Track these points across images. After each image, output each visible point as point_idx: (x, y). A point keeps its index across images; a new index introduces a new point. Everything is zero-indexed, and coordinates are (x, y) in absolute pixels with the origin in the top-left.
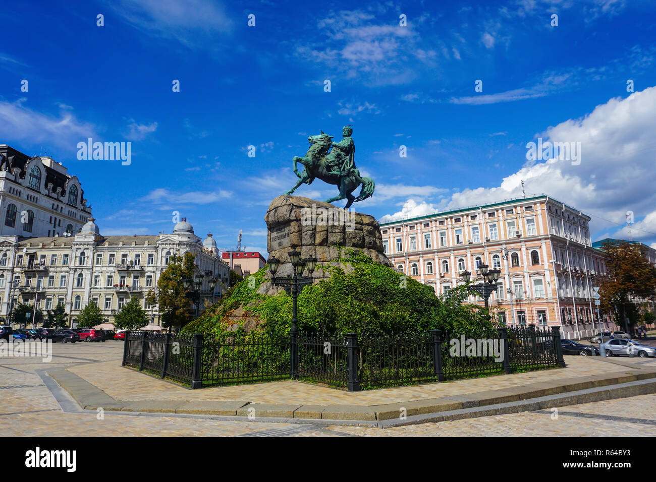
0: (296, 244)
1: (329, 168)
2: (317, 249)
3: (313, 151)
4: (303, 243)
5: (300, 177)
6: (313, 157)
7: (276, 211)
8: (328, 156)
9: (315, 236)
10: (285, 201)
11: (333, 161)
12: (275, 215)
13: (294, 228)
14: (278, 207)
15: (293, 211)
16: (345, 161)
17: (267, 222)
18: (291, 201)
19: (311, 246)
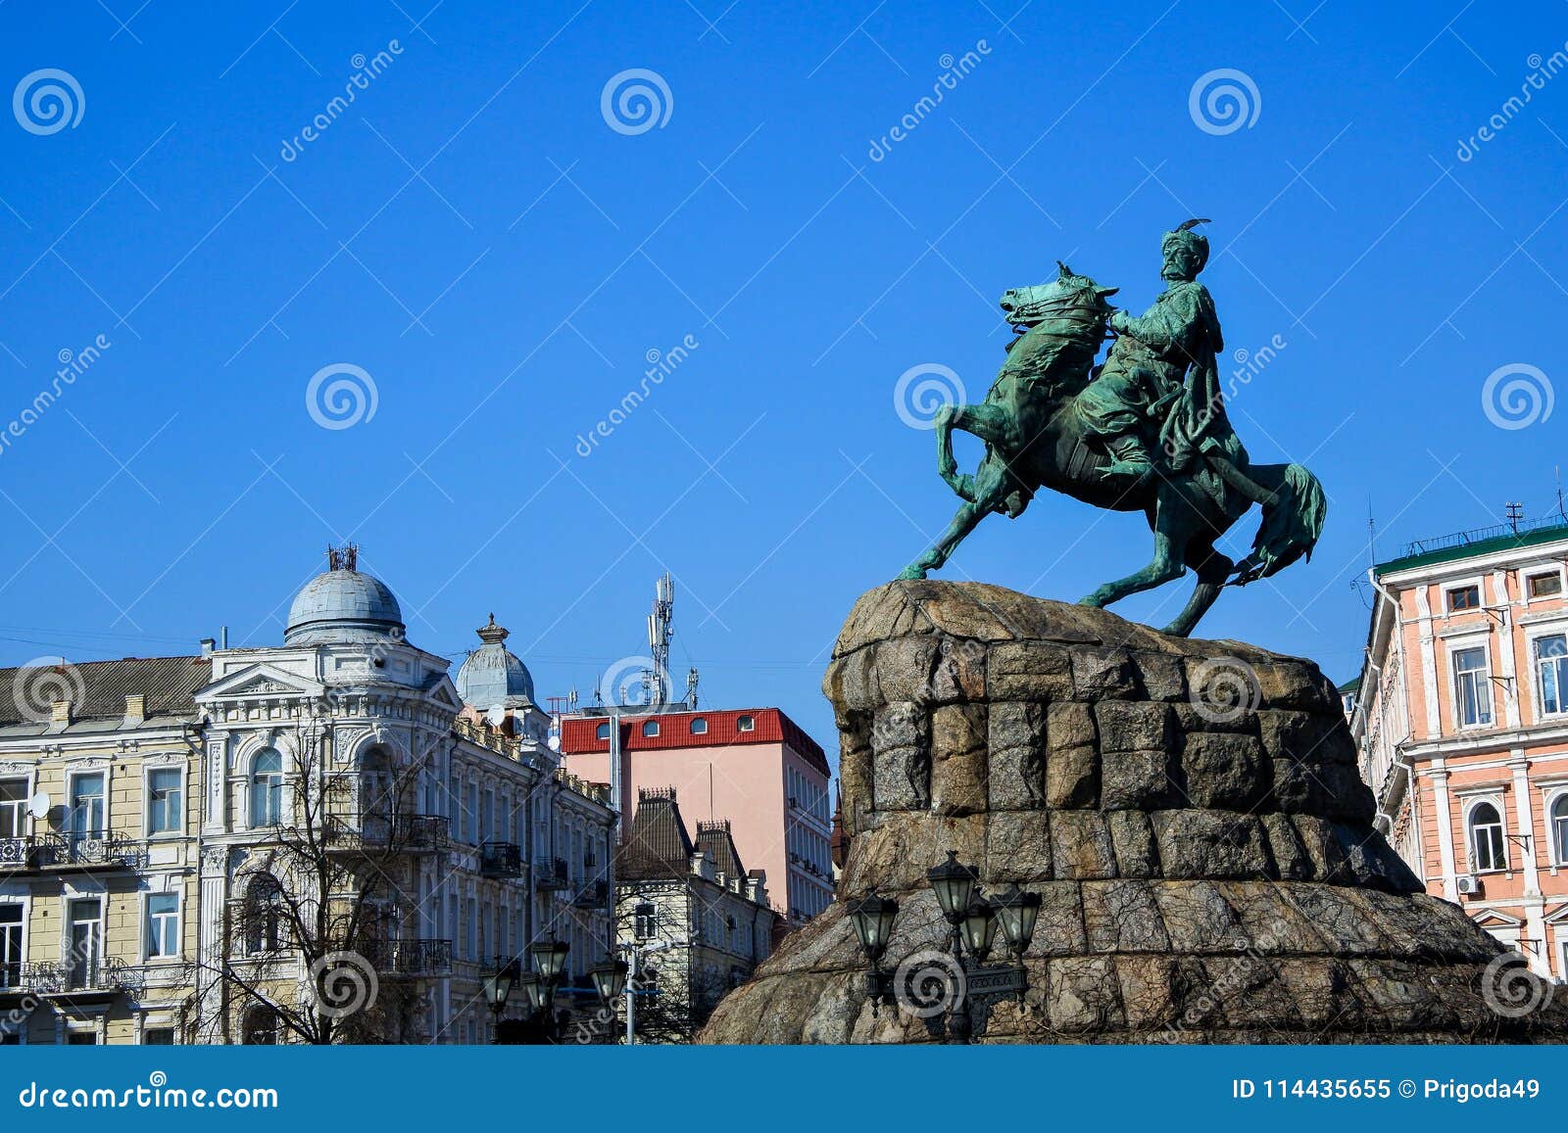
0: (964, 803)
1: (1097, 443)
2: (1054, 824)
3: (1024, 374)
4: (994, 799)
5: (969, 498)
6: (1026, 398)
7: (870, 659)
8: (1089, 394)
9: (1043, 767)
10: (908, 613)
11: (1114, 415)
12: (866, 677)
13: (954, 736)
14: (878, 642)
15: (944, 666)
16: (1176, 405)
17: (837, 703)
18: (934, 614)
19: (1029, 814)
